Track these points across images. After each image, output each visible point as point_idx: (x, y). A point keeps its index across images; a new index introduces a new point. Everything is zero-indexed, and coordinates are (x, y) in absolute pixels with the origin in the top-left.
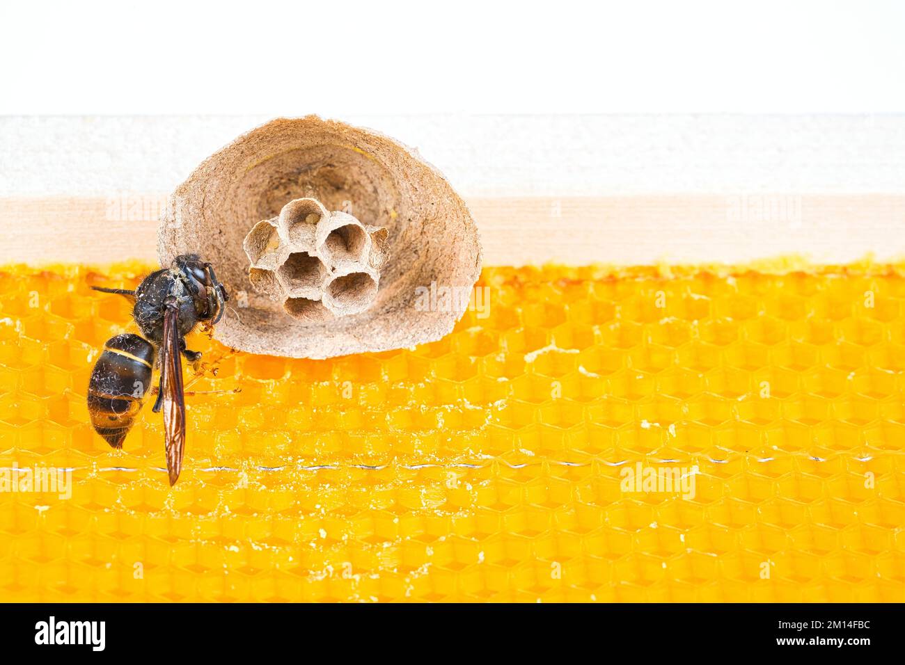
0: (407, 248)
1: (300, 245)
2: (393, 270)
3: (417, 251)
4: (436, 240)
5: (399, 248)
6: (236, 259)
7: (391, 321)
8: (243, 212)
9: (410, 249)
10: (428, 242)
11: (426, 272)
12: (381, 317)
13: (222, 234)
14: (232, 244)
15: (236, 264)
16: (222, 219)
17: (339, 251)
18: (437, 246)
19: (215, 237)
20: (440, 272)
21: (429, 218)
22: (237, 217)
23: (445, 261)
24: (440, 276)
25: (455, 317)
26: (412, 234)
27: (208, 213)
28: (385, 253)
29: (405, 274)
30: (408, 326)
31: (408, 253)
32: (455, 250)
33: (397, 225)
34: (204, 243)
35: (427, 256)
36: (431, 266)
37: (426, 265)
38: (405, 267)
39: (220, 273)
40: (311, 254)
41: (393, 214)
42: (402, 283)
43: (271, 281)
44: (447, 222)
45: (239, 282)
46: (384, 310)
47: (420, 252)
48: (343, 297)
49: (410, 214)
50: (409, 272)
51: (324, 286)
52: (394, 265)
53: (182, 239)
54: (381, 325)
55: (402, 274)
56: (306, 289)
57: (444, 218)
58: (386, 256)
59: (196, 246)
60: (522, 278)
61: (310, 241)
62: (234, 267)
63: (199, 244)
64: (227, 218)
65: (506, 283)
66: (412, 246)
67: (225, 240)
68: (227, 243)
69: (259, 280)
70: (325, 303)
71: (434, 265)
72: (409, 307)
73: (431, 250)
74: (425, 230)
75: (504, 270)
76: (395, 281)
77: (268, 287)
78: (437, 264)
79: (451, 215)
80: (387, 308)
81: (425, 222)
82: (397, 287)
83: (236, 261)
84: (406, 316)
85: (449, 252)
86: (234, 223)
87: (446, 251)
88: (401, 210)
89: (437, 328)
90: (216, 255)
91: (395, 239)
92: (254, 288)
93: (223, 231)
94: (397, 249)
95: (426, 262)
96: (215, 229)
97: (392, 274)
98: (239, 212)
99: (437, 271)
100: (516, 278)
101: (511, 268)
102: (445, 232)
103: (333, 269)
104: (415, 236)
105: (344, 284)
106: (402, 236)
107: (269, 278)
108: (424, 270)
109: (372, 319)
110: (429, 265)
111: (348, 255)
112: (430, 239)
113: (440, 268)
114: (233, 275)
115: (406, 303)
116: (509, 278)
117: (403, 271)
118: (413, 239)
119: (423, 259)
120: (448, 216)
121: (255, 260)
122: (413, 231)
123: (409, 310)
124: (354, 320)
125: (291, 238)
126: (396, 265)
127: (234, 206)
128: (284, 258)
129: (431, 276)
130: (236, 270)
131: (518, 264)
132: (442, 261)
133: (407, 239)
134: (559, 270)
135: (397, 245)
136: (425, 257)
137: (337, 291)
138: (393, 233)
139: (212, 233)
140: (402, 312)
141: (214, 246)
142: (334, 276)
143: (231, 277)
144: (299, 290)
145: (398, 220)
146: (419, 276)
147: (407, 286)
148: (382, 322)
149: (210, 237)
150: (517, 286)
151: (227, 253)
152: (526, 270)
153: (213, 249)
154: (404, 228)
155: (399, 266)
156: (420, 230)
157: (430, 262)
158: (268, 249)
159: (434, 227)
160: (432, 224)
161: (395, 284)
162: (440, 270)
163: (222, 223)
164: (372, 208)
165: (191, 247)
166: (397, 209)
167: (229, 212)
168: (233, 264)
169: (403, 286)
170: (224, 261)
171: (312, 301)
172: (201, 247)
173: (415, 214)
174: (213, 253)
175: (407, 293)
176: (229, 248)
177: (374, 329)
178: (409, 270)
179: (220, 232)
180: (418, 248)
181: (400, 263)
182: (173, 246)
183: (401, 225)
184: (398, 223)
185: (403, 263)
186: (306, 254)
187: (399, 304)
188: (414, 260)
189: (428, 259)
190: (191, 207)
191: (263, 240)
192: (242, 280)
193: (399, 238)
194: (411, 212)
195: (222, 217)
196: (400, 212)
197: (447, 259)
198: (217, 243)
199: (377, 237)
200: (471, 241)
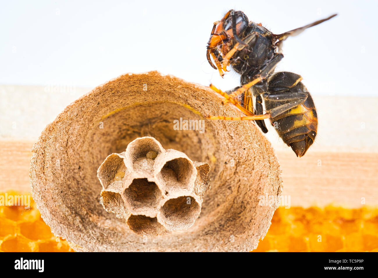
0: (223, 185)
1: (141, 173)
2: (212, 203)
3: (230, 187)
4: (246, 179)
5: (217, 186)
6: (91, 189)
7: (209, 241)
8: (97, 154)
9: (225, 185)
10: (240, 180)
11: (237, 203)
12: (202, 238)
13: (81, 169)
14: (88, 178)
15: (91, 194)
16: (81, 158)
17: (172, 181)
18: (247, 183)
19: (76, 171)
20: (248, 203)
21: (241, 161)
22: (93, 158)
23: (252, 195)
24: (248, 207)
25: (259, 237)
26: (227, 175)
27: (70, 151)
28: (207, 184)
29: (221, 205)
30: (222, 245)
31: (224, 189)
32: (260, 186)
33: (215, 168)
34: (66, 175)
35: (238, 191)
36: (241, 199)
37: (238, 198)
38: (221, 200)
39: (78, 199)
40: (150, 180)
41: (213, 159)
42: (219, 212)
43: (118, 204)
44: (255, 164)
45: (92, 207)
46: (204, 232)
47: (233, 188)
48: (173, 217)
49: (226, 158)
50: (224, 204)
51: (159, 207)
52: (212, 199)
53: (50, 169)
54: (201, 243)
55: (218, 205)
56: (145, 208)
57: (252, 160)
58: (207, 186)
59: (60, 177)
60: (309, 216)
61: (149, 171)
62: (90, 196)
63: (62, 175)
64: (85, 157)
65: (297, 220)
66: (227, 184)
67: (83, 174)
68: (84, 177)
69: (109, 203)
70: (159, 220)
71: (244, 198)
72: (224, 230)
73: (242, 187)
74: (237, 171)
75: (295, 210)
76: (213, 211)
77: (115, 208)
78: (246, 197)
79: (258, 157)
80: (206, 230)
81: (238, 164)
82: (214, 215)
83: (91, 191)
84: (220, 237)
85: (256, 188)
86: (90, 162)
87: (254, 187)
88: (219, 156)
89: (245, 246)
90: (75, 184)
91: (214, 178)
92: (104, 208)
93: (82, 167)
94: (215, 186)
95: (238, 195)
96: (75, 165)
97: (211, 205)
98: (95, 154)
99: (246, 202)
100: (304, 216)
101: (300, 208)
102: (254, 172)
103: (167, 193)
104: (230, 175)
105: (174, 208)
106: (220, 176)
107: (116, 201)
108: (235, 202)
109: (194, 239)
110: (239, 198)
111: (178, 184)
112: (241, 178)
113: (249, 200)
114: (88, 201)
115: (221, 227)
116: (300, 216)
117: (219, 203)
118: (228, 178)
119: (235, 193)
120: (256, 159)
121: (106, 186)
122: (229, 172)
123: (222, 232)
124: (180, 239)
125: (134, 168)
126: (214, 199)
127: (90, 149)
128: (128, 183)
129: (241, 206)
130: (91, 198)
131: (306, 206)
132: (250, 195)
133: (223, 178)
134: (337, 211)
135: (215, 183)
136: (236, 192)
137: (169, 213)
138: (213, 174)
139: (73, 167)
140: (218, 234)
141: (74, 178)
142: (167, 198)
143: (86, 203)
144: (140, 209)
145: (216, 164)
146: (232, 207)
147: (222, 214)
148: (202, 242)
149: (71, 171)
150: (305, 222)
151: (85, 184)
152: (312, 210)
153: (74, 180)
154: (221, 169)
155: (216, 199)
156: (233, 170)
157: (241, 196)
158: (117, 177)
159: (245, 168)
160: (243, 166)
161: (213, 213)
162: (248, 202)
163: (81, 160)
164: (197, 156)
165: (56, 177)
166: (216, 155)
167: (87, 153)
168: (89, 194)
169: (219, 214)
170: (81, 190)
171: (149, 218)
172: (64, 178)
173: (230, 158)
174: (73, 184)
175: (221, 220)
176: (86, 181)
177: (196, 247)
178: (224, 202)
179: (80, 168)
180: (231, 185)
181: (217, 197)
182: (42, 175)
183: (219, 168)
184: (217, 166)
185: (219, 197)
186: (146, 179)
187: (216, 228)
188: (228, 194)
189: (239, 194)
190: (58, 145)
191: (113, 171)
192: (95, 206)
193: (217, 177)
194: (227, 156)
195: (81, 156)
196: (218, 157)
197: (254, 193)
198: (77, 176)
199: (201, 171)
200: (274, 177)
